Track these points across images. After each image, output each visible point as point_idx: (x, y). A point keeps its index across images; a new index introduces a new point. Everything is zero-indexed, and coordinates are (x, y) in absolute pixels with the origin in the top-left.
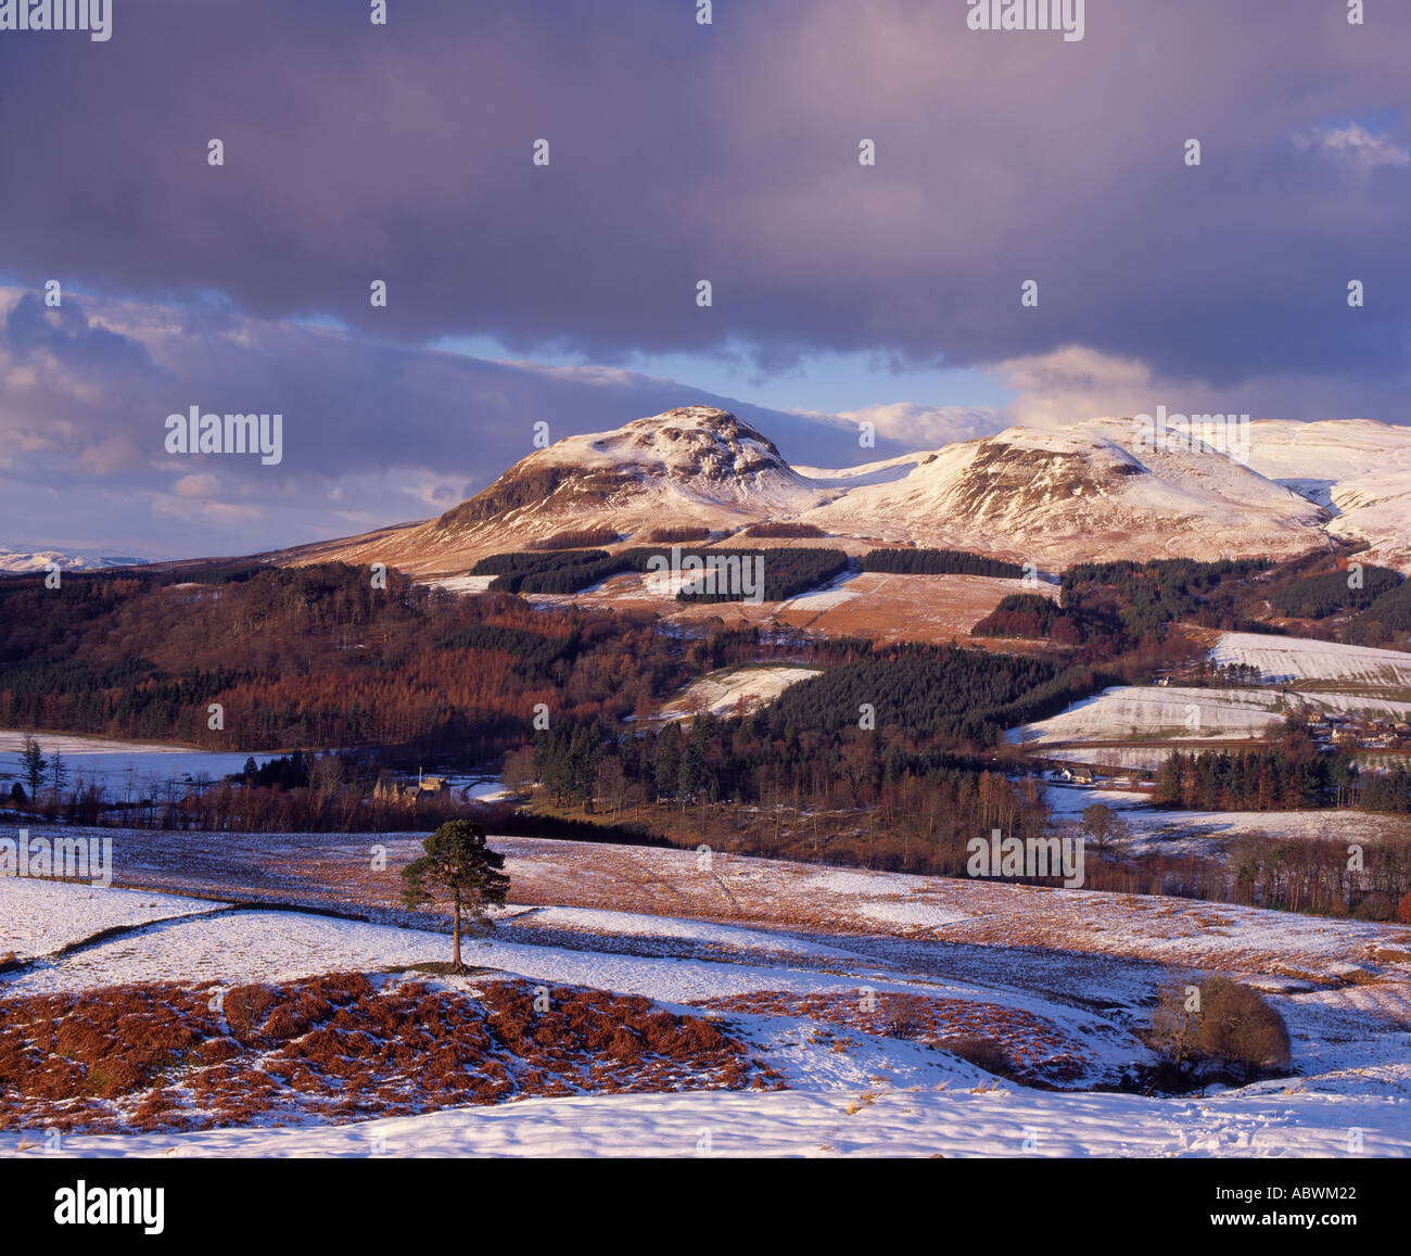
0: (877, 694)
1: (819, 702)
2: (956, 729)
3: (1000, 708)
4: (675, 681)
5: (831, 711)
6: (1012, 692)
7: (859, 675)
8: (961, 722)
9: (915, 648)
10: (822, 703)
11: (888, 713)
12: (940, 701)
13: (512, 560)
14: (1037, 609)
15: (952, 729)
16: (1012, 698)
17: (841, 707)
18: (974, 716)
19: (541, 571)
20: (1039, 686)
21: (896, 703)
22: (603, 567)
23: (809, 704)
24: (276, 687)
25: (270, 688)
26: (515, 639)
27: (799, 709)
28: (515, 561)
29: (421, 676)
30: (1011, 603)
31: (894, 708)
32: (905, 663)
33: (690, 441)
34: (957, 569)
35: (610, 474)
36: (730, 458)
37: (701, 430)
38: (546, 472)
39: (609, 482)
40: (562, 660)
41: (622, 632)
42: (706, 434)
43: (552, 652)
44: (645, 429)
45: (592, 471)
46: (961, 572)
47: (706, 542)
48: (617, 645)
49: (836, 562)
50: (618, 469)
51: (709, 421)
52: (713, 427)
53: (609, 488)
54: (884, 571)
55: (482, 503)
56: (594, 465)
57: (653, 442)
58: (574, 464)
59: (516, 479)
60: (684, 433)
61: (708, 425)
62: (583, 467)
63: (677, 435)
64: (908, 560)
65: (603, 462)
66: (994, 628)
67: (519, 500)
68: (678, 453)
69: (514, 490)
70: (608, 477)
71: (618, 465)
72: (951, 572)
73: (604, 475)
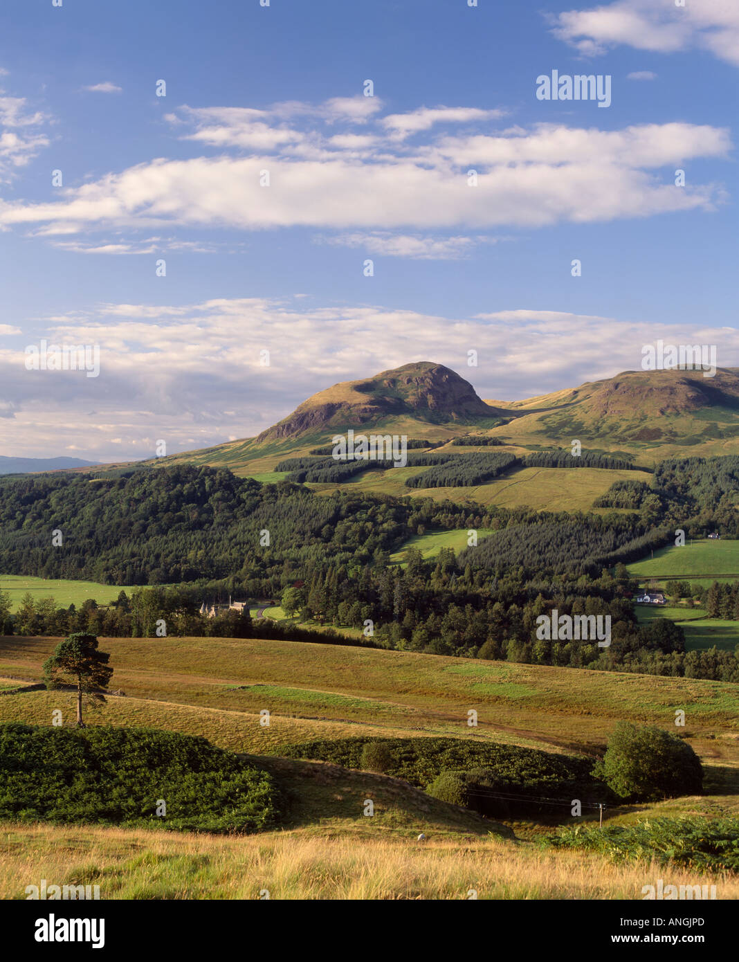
0: (527, 547)
1: (490, 551)
2: (576, 569)
3: (606, 555)
4: (399, 539)
5: (498, 557)
6: (615, 544)
7: (516, 534)
8: (580, 565)
9: (555, 516)
10: (492, 552)
11: (534, 559)
12: (569, 551)
13: (300, 462)
14: (636, 490)
15: (574, 569)
16: (615, 547)
17: (504, 555)
18: (588, 561)
19: (318, 468)
20: (633, 540)
21: (540, 553)
22: (358, 466)
23: (484, 553)
24: (145, 545)
25: (142, 546)
26: (298, 513)
27: (477, 557)
28: (302, 463)
29: (238, 537)
30: (619, 486)
31: (538, 556)
32: (547, 526)
33: (418, 384)
34: (586, 464)
35: (367, 406)
36: (444, 395)
37: (426, 377)
38: (324, 406)
39: (366, 412)
40: (328, 526)
41: (367, 508)
42: (429, 380)
43: (322, 521)
44: (389, 376)
45: (355, 405)
46: (589, 466)
47: (426, 449)
48: (364, 516)
49: (508, 461)
50: (371, 403)
51: (431, 371)
52: (433, 375)
53: (366, 415)
54: (539, 466)
55: (284, 427)
56: (356, 401)
57: (394, 386)
58: (343, 400)
59: (305, 410)
60: (414, 379)
61: (430, 374)
62: (349, 402)
63: (409, 381)
64: (555, 459)
65: (362, 399)
66: (607, 503)
67: (307, 424)
68: (410, 392)
69: (304, 418)
70: (365, 408)
71: (371, 401)
72: (583, 466)
73: (363, 407)
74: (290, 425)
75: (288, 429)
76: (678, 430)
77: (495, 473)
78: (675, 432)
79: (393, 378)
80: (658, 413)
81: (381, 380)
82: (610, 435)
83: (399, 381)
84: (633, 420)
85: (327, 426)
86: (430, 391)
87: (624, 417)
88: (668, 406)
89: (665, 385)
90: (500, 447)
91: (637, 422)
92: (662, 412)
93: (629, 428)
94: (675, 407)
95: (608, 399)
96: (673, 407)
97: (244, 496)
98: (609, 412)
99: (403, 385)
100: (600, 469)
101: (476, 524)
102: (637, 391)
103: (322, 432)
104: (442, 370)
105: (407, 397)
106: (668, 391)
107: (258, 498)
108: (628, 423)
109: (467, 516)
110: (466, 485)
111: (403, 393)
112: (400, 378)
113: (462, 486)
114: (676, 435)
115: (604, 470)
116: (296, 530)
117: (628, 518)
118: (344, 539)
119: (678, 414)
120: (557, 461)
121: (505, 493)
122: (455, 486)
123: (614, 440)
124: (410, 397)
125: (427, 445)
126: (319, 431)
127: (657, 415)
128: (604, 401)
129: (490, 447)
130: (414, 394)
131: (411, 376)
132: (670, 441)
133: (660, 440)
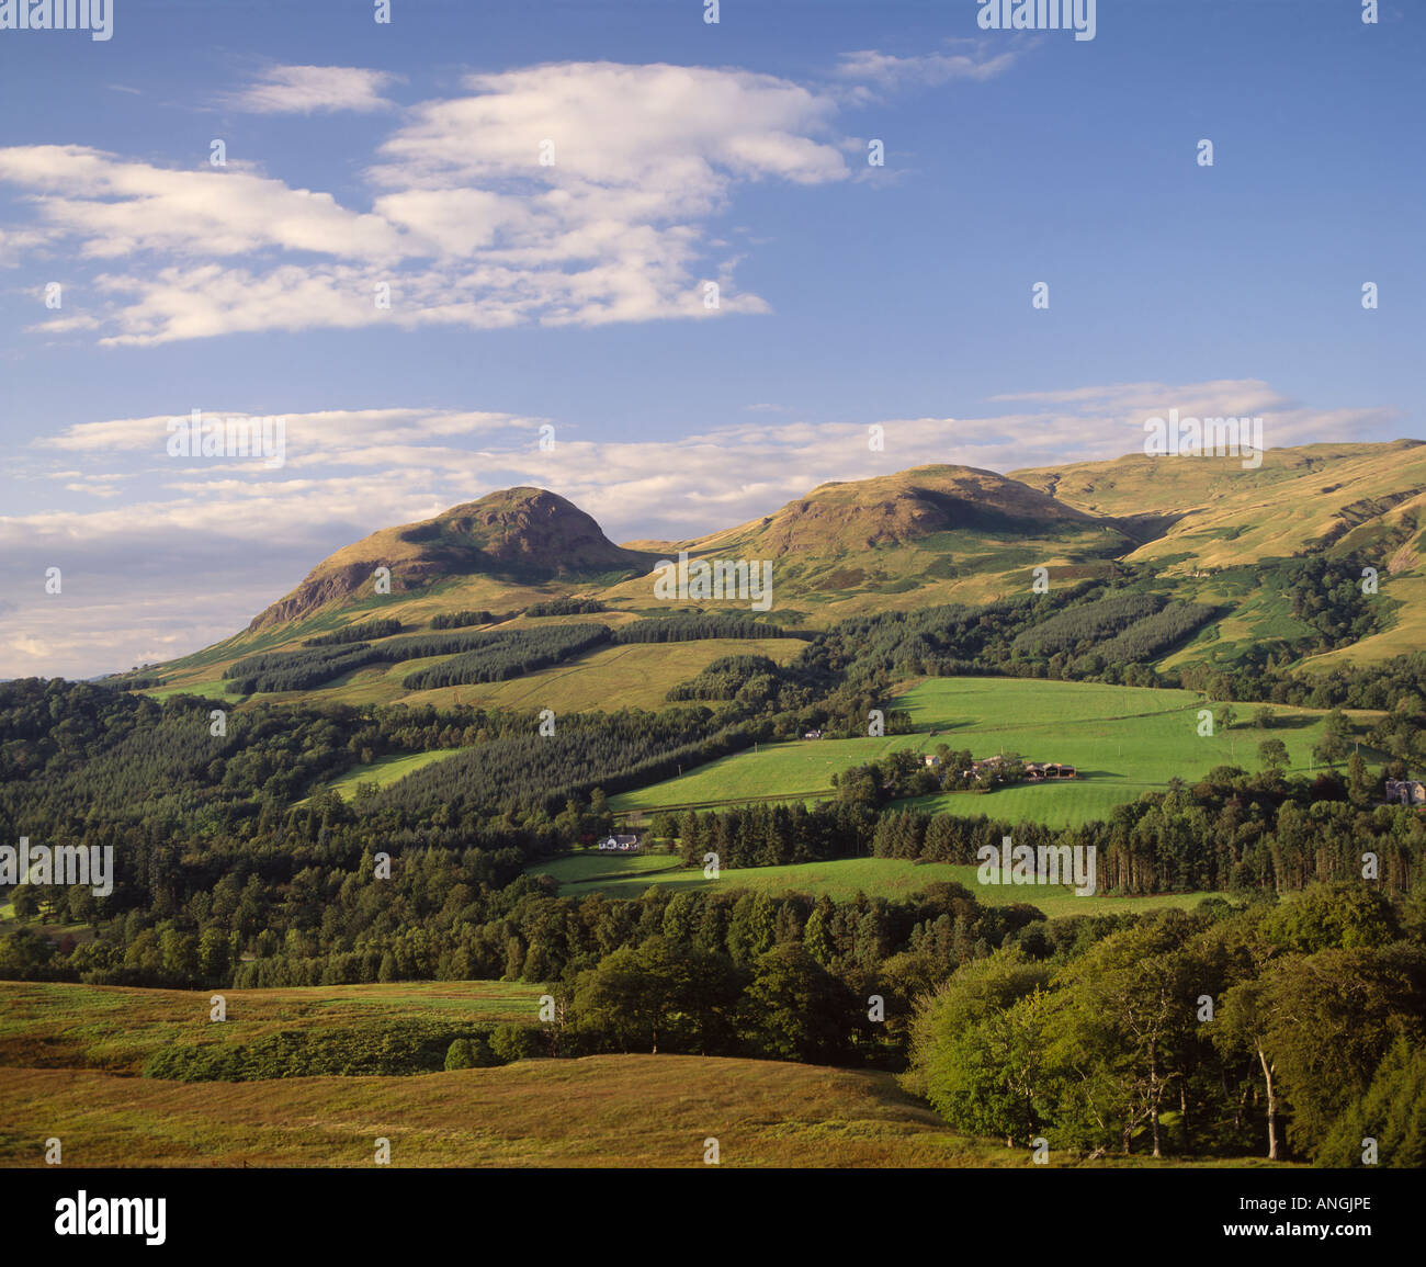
0: (487, 772)
7: (486, 753)
12: (552, 774)
17: (441, 788)
21: (501, 781)
22: (349, 661)
23: (415, 787)
31: (493, 786)
33: (506, 524)
34: (712, 633)
35: (417, 564)
36: (548, 538)
37: (519, 512)
38: (349, 567)
39: (415, 572)
40: (220, 760)
41: (295, 725)
42: (522, 515)
43: (211, 754)
44: (461, 514)
45: (399, 563)
46: (715, 637)
47: (482, 626)
48: (283, 740)
49: (588, 636)
50: (423, 558)
51: (528, 501)
52: (531, 507)
53: (415, 577)
54: (638, 642)
55: (285, 604)
56: (401, 557)
57: (468, 529)
58: (380, 556)
59: (318, 578)
60: (499, 516)
61: (526, 506)
62: (389, 559)
63: (492, 519)
64: (663, 628)
65: (411, 551)
66: (687, 692)
67: (322, 599)
68: (492, 537)
69: (316, 589)
70: (414, 567)
71: (427, 555)
72: (706, 638)
73: (410, 565)
74: (294, 601)
75: (291, 608)
76: (888, 570)
77: (556, 657)
78: (885, 574)
79: (466, 519)
80: (865, 545)
81: (447, 521)
82: (786, 584)
83: (476, 520)
84: (826, 557)
85: (352, 599)
86: (523, 533)
87: (812, 554)
88: (881, 533)
89: (879, 501)
90: (597, 615)
91: (830, 562)
92: (872, 543)
93: (818, 571)
94: (891, 535)
95: (791, 529)
96: (889, 534)
97: (108, 722)
98: (790, 549)
99: (482, 526)
100: (731, 640)
101: (453, 741)
102: (836, 513)
103: (343, 608)
104: (548, 498)
105: (486, 543)
106: (883, 510)
107: (129, 724)
108: (816, 564)
109: (442, 728)
110: (494, 680)
111: (480, 538)
112: (477, 516)
113: (488, 681)
114: (885, 577)
115: (737, 641)
116: (168, 770)
117: (694, 715)
118: (237, 779)
119: (896, 544)
120: (667, 631)
121: (547, 688)
122: (476, 683)
123: (789, 591)
124: (491, 544)
125: (487, 618)
126: (338, 608)
127: (863, 549)
128: (784, 531)
129: (581, 616)
130: (497, 540)
131: (495, 511)
132: (872, 588)
133: (859, 587)
